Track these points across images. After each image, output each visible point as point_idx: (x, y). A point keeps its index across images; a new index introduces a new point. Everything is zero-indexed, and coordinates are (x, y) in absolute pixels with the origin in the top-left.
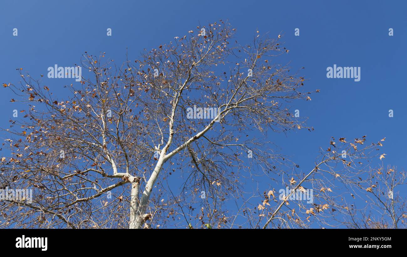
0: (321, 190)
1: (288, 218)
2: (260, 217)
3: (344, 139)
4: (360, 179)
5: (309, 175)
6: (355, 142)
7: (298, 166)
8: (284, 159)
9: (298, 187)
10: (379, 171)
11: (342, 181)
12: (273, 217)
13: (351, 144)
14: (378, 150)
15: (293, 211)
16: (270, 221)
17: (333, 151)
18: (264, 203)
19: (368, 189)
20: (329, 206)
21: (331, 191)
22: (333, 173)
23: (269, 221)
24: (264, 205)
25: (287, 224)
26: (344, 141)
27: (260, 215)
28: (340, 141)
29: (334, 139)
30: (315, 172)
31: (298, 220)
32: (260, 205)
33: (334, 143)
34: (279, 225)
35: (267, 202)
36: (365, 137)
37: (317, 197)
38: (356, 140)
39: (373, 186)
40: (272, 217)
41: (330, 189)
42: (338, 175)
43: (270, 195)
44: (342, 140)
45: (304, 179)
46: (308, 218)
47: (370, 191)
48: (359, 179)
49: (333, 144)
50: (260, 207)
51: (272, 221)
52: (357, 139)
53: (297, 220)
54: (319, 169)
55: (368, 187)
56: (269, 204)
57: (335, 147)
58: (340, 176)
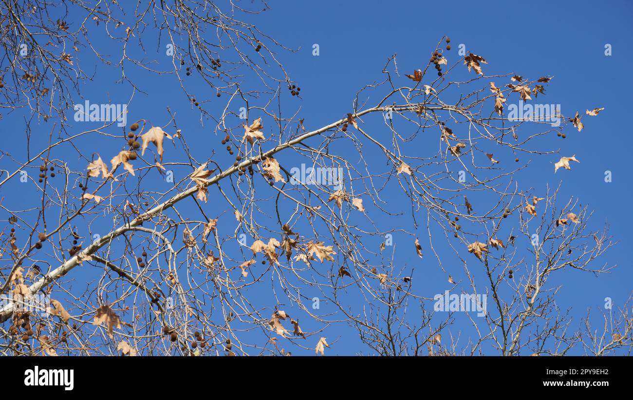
0: (332, 196)
1: (185, 242)
2: (85, 203)
3: (480, 59)
4: (468, 205)
5: (319, 133)
6: (510, 86)
7: (295, 91)
8: (259, 47)
9: (264, 158)
10: (534, 204)
11: (410, 195)
12: (140, 223)
13: (493, 85)
14: (564, 137)
15: (211, 224)
16: (123, 232)
17: (428, 87)
18: (115, 161)
19: (474, 245)
20: (335, 253)
21: (361, 209)
22: (395, 158)
23: (119, 230)
24: (115, 167)
25: (172, 260)
26: (478, 68)
27: (86, 196)
28: (466, 63)
29: (448, 49)
30: (340, 129)
31: (215, 259)
32: (99, 162)
33: (443, 61)
34: (145, 255)
35: (127, 160)
36: (546, 80)
37: (311, 212)
38: (514, 80)
39: (495, 241)
40: (134, 222)
41: (361, 201)
42: (405, 169)
43: (149, 143)
44: (472, 63)
45: (297, 140)
46: (245, 264)
47: (476, 254)
48: (463, 204)
49: (440, 63)
50: (97, 168)
51: (129, 234)
52: (519, 79)
53: (210, 260)
54: (355, 125)
55: (477, 239)
56: (134, 168)
57: (440, 74)
58: (409, 173)
